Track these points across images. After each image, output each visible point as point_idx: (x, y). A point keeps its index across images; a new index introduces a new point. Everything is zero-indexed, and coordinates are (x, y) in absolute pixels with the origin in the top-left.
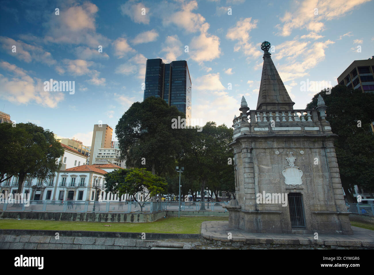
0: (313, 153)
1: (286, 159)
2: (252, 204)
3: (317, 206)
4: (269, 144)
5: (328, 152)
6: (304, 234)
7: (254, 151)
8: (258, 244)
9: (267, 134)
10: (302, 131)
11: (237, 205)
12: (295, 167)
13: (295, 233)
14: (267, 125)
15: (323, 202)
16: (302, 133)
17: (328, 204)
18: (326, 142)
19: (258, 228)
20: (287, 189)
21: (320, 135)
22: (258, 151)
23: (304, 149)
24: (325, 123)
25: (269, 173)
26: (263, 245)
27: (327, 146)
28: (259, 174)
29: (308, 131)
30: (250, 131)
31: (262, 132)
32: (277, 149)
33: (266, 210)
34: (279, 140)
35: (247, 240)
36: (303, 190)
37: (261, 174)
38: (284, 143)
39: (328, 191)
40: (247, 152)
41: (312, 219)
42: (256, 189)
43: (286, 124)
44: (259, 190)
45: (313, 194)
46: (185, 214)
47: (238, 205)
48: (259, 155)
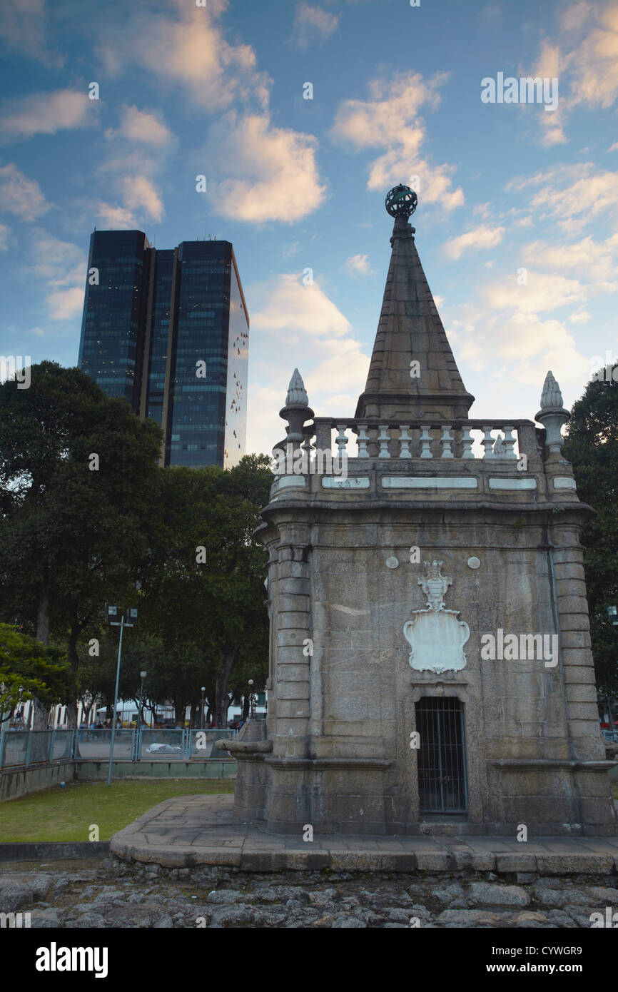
0: (510, 566)
1: (419, 583)
2: (295, 736)
3: (510, 742)
4: (370, 531)
5: (558, 563)
6: (457, 835)
7: (315, 557)
8: (279, 873)
9: (364, 500)
10: (480, 492)
11: (263, 738)
12: (446, 611)
13: (428, 833)
14: (366, 471)
15: (530, 729)
16: (479, 498)
17: (546, 735)
18: (555, 531)
19: (310, 815)
20: (414, 685)
21: (535, 507)
22: (330, 555)
23: (481, 550)
24: (557, 467)
25: (362, 632)
26: (297, 874)
27: (556, 544)
28: (328, 634)
29: (501, 493)
30: (307, 490)
31: (349, 492)
32: (392, 552)
33: (341, 757)
34: (402, 521)
35: (244, 858)
36: (468, 689)
37: (334, 633)
38: (416, 531)
39: (550, 690)
40: (292, 560)
41: (490, 786)
42: (313, 683)
43: (429, 466)
44: (323, 688)
45: (499, 700)
46: (142, 774)
47: (266, 738)
48: (330, 569)
